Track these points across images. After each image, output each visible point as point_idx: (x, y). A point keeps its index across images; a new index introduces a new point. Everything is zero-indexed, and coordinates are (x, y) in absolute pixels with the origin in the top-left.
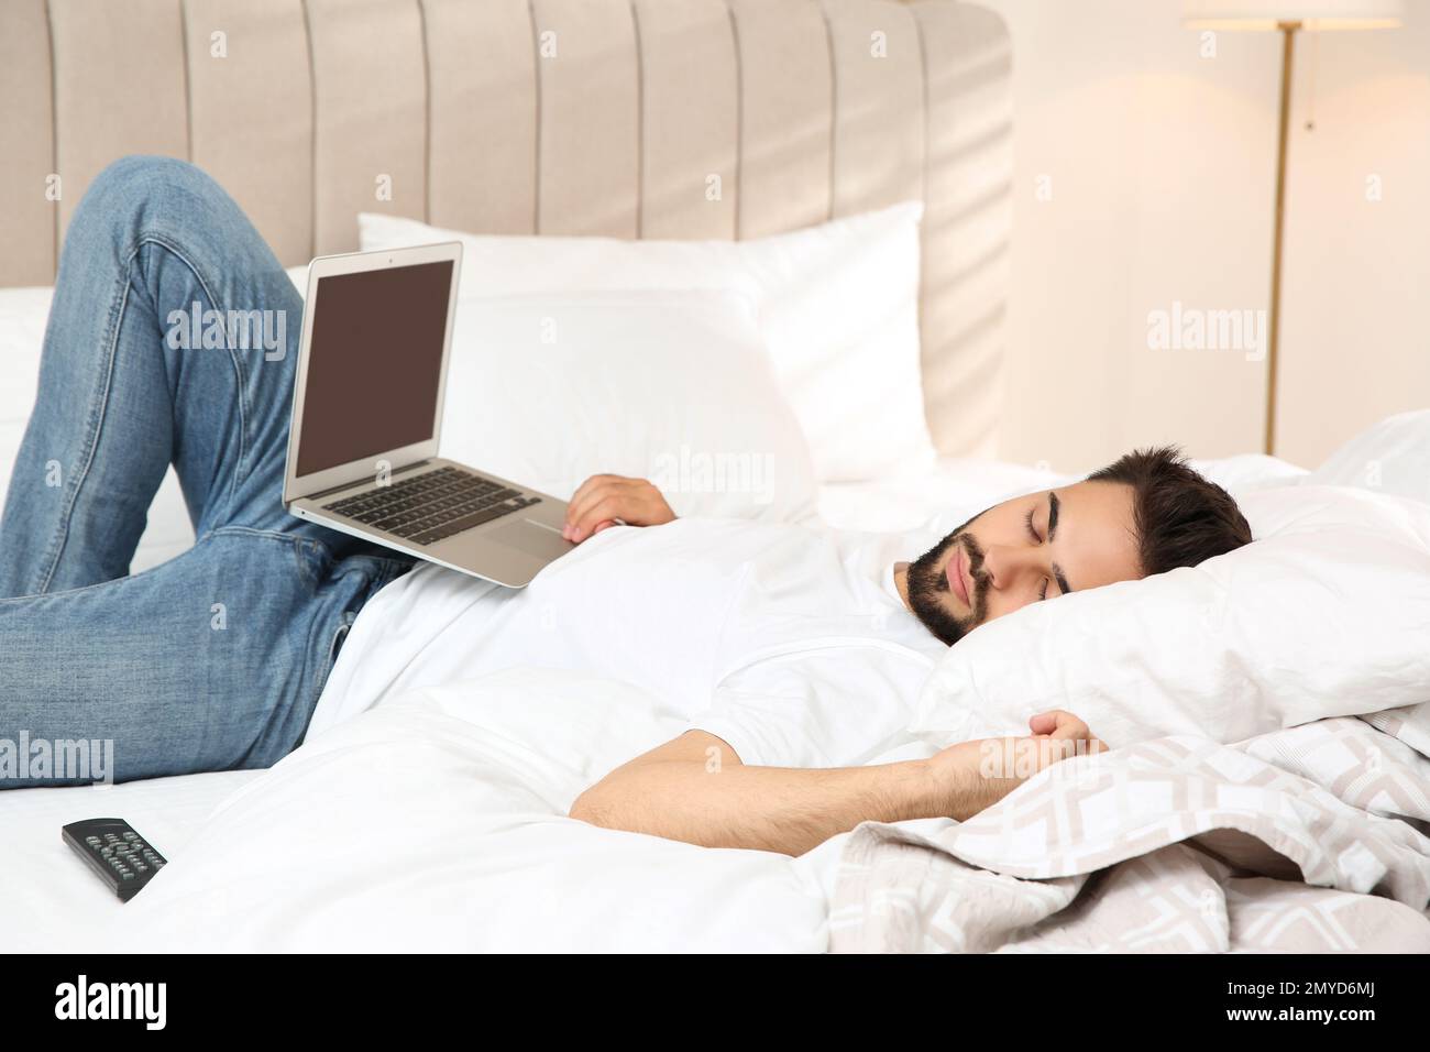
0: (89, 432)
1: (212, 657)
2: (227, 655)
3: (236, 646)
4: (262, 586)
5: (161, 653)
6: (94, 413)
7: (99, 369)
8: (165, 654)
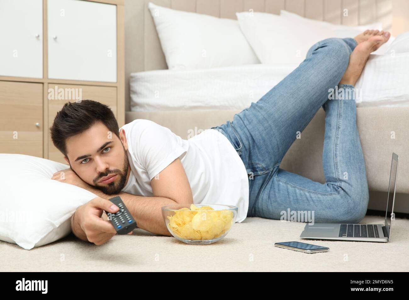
0: (336, 152)
1: (269, 125)
2: (266, 128)
3: (265, 132)
4: (267, 152)
5: (282, 116)
6: (337, 157)
7: (338, 168)
8: (281, 117)
